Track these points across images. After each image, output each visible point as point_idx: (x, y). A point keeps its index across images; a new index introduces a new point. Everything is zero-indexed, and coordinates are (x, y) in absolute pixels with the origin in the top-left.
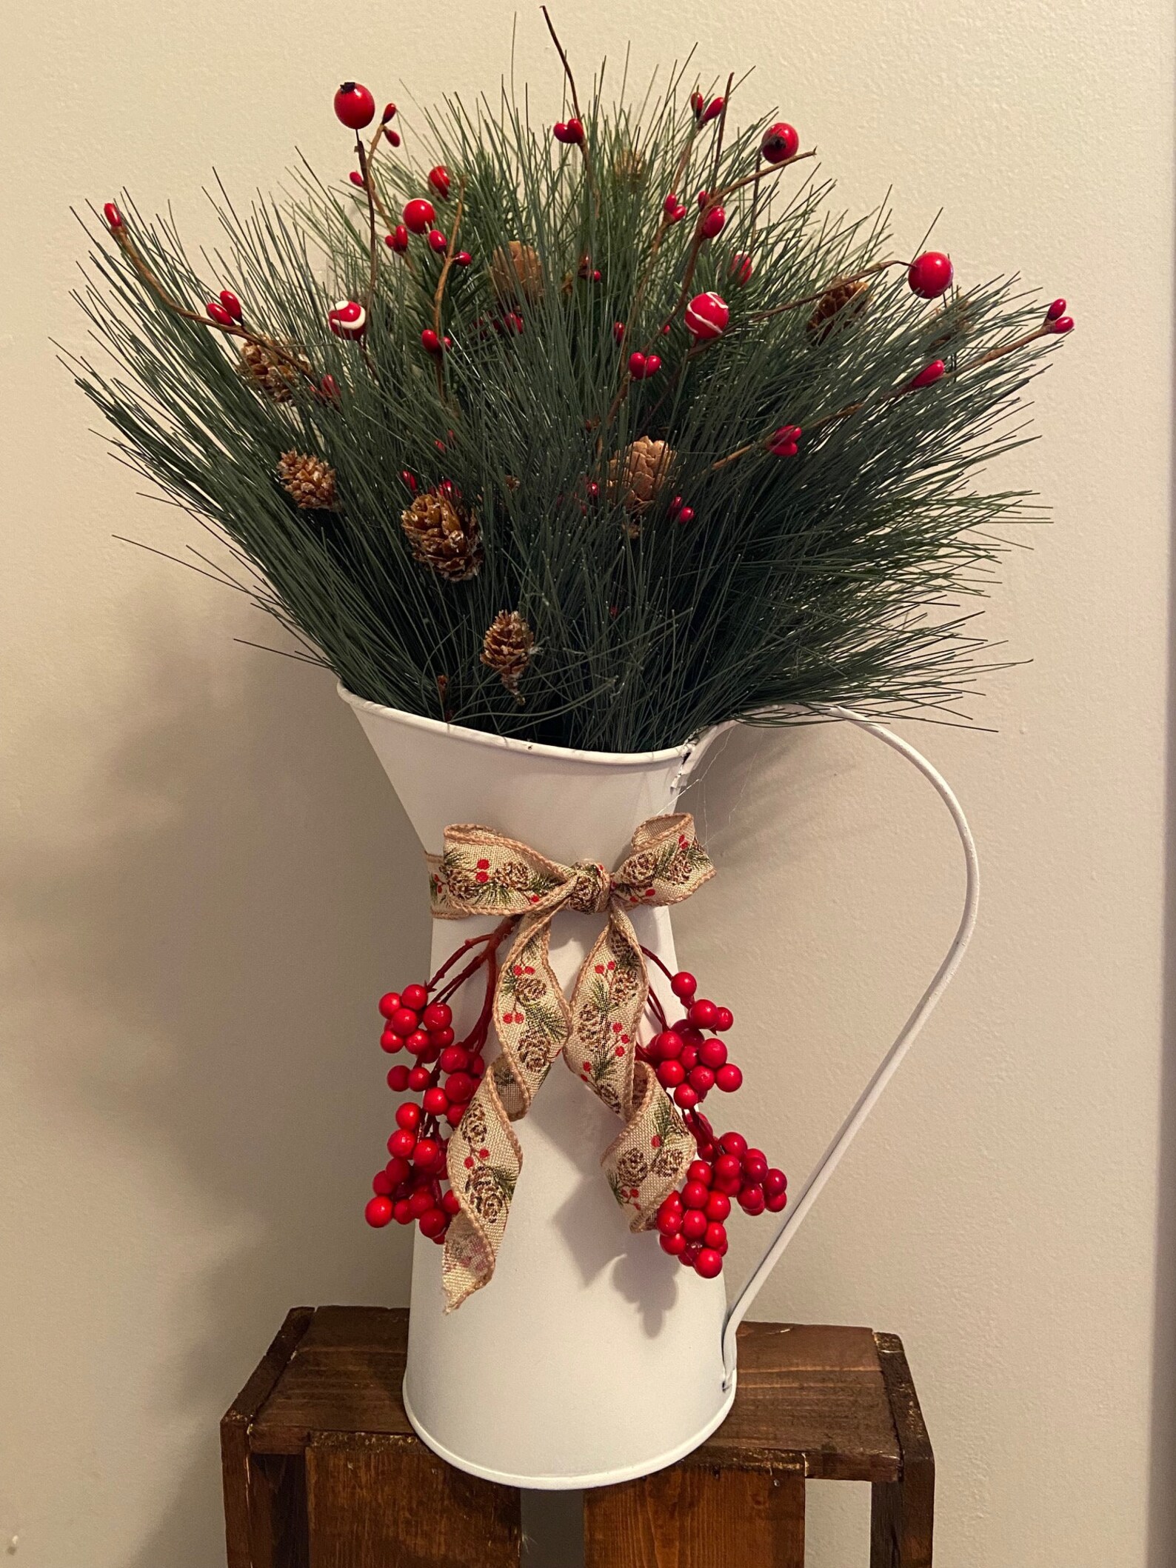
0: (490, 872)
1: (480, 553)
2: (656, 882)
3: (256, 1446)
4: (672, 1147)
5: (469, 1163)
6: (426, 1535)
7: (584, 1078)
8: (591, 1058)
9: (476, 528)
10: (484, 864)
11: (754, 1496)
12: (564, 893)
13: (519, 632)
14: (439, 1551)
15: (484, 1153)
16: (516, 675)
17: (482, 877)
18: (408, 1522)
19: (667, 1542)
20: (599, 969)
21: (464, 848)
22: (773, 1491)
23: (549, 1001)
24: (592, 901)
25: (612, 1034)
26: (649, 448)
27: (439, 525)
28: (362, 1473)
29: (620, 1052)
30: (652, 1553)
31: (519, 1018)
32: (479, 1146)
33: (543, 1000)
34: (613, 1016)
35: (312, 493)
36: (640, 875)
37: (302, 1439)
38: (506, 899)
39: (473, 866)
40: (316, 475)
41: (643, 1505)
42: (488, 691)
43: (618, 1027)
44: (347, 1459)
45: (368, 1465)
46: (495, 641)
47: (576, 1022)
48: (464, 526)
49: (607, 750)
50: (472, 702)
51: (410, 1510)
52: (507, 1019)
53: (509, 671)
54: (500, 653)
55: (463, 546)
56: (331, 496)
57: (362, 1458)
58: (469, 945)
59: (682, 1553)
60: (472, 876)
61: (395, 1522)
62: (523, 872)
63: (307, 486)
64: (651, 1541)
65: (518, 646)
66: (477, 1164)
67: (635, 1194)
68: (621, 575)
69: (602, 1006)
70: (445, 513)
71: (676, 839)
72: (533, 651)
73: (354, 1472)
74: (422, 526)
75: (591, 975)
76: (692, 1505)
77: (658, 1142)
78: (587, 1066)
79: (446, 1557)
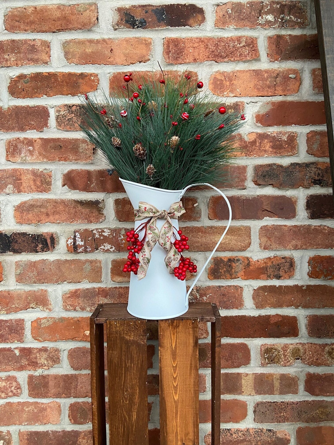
0: (147, 209)
1: (146, 155)
2: (175, 212)
3: (97, 322)
4: (176, 257)
5: (142, 256)
6: (130, 336)
7: (162, 246)
8: (163, 242)
9: (146, 150)
10: (145, 208)
11: (189, 324)
12: (159, 214)
13: (152, 168)
14: (132, 339)
15: (145, 255)
16: (152, 175)
17: (145, 210)
18: (126, 334)
19: (174, 334)
20: (165, 228)
21: (142, 205)
22: (193, 323)
23: (156, 231)
24: (164, 216)
25: (167, 238)
26: (175, 138)
27: (139, 150)
28: (117, 325)
29: (168, 241)
30: (171, 336)
31: (151, 234)
32: (144, 254)
33: (155, 231)
34: (167, 235)
35: (117, 144)
36: (172, 211)
37: (105, 320)
38: (149, 214)
39: (144, 208)
40: (118, 141)
41: (169, 327)
42: (147, 178)
43: (168, 237)
44: (115, 322)
45: (119, 323)
46: (148, 169)
47: (161, 236)
48: (143, 150)
49: (167, 189)
50: (144, 180)
51: (127, 331)
52: (149, 234)
53: (150, 175)
54: (149, 171)
55: (143, 153)
56: (120, 145)
57: (118, 322)
58: (142, 224)
59: (176, 336)
60: (144, 210)
61: (124, 334)
62: (152, 210)
63: (116, 143)
64: (171, 334)
65: (152, 170)
66: (144, 257)
67: (170, 264)
68: (170, 158)
69: (165, 233)
70: (141, 148)
71: (178, 205)
72: (155, 170)
73: (116, 324)
74: (137, 150)
75: (164, 228)
76: (178, 327)
77: (174, 255)
78: (162, 243)
79: (133, 340)
